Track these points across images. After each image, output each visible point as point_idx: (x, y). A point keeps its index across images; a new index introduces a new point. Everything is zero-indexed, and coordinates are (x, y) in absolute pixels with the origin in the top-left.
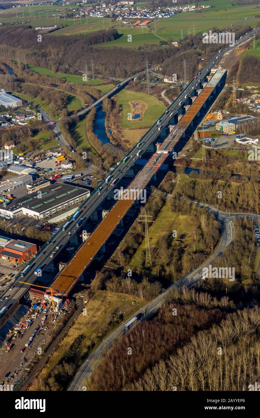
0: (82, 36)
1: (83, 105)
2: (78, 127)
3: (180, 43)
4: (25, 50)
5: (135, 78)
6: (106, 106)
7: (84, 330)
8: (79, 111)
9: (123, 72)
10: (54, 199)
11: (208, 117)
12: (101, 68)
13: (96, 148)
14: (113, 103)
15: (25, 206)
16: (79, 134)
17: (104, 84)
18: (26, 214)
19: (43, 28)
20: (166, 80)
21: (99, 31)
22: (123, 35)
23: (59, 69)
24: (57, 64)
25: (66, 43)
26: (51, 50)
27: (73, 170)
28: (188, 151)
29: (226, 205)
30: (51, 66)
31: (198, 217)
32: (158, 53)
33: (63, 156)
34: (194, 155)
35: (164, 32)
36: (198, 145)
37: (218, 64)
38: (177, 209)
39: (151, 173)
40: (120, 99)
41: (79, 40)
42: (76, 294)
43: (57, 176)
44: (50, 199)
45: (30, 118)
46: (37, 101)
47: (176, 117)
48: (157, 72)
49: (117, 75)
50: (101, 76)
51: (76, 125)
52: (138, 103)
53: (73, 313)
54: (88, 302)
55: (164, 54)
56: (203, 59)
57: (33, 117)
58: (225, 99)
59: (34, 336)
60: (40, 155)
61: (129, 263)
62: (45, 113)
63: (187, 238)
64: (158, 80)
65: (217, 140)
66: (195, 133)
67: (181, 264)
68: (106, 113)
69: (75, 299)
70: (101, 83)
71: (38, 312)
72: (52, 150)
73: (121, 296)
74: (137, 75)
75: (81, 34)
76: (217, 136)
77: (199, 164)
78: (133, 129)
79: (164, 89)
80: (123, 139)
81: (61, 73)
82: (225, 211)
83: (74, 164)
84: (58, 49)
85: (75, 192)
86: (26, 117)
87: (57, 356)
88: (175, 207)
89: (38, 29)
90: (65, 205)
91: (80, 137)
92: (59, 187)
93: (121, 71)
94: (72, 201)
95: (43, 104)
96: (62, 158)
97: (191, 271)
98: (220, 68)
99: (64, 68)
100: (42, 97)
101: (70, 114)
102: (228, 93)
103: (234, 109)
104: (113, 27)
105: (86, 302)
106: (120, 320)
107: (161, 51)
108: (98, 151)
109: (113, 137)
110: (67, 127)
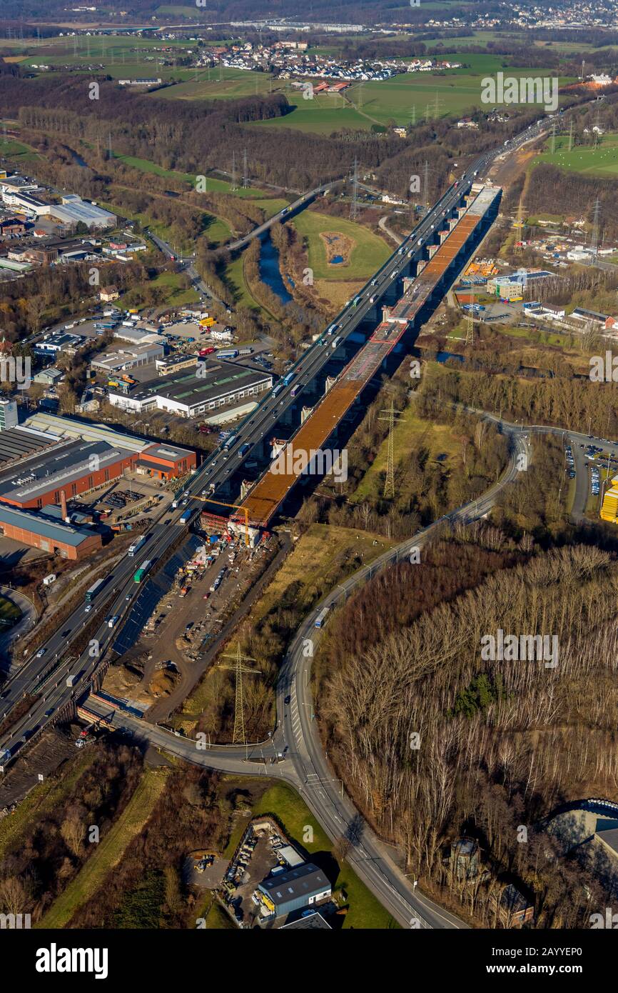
0: (218, 104)
1: (233, 233)
2: (229, 271)
3: (411, 132)
4: (103, 122)
5: (327, 192)
6: (279, 236)
7: (300, 575)
8: (228, 243)
9: (304, 178)
10: (211, 386)
11: (470, 270)
12: (260, 168)
13: (269, 309)
14: (291, 234)
15: (161, 393)
16: (233, 283)
17: (268, 198)
18: (164, 407)
19: (134, 83)
20: (386, 199)
21: (251, 98)
22: (295, 107)
23: (177, 163)
24: (172, 155)
25: (188, 114)
26: (157, 126)
27: (235, 343)
28: (438, 323)
29: (514, 412)
30: (159, 157)
31: (467, 429)
32: (369, 147)
33: (211, 319)
34: (449, 331)
35: (376, 108)
36: (457, 314)
37: (484, 175)
38: (429, 415)
39: (382, 353)
40: (302, 226)
41: (211, 111)
42: (277, 527)
43: (208, 350)
44: (205, 385)
45: (137, 249)
46: (144, 218)
47: (413, 265)
48: (369, 182)
49: (291, 182)
50: (259, 183)
51: (226, 267)
52: (336, 235)
53: (278, 552)
54: (299, 538)
55: (381, 149)
56: (456, 165)
57: (141, 248)
58: (499, 240)
59: (221, 579)
60: (169, 313)
61: (354, 491)
62: (164, 242)
63: (449, 460)
64: (370, 196)
65: (490, 310)
66: (450, 295)
67: (445, 494)
68: (278, 250)
69: (277, 534)
70: (261, 196)
71: (221, 547)
72: (189, 307)
73: (353, 533)
74: (332, 185)
75: (215, 100)
76: (489, 302)
77: (461, 346)
78: (334, 281)
79: (383, 214)
80: (317, 297)
81: (179, 172)
82: (513, 422)
83: (235, 333)
84: (172, 125)
85: (247, 376)
86: (128, 246)
87: (264, 607)
88: (426, 411)
89: (126, 84)
90: (231, 396)
91: (237, 289)
92: (216, 368)
93: (300, 176)
94: (243, 392)
95: (157, 226)
96: (211, 322)
97: (465, 504)
98: (489, 183)
99: (186, 162)
100: (154, 213)
101: (213, 246)
102: (504, 230)
103: (518, 258)
104: (273, 91)
105: (295, 538)
106: (357, 564)
107: (375, 143)
108: (274, 315)
109: (298, 293)
110: (213, 268)
